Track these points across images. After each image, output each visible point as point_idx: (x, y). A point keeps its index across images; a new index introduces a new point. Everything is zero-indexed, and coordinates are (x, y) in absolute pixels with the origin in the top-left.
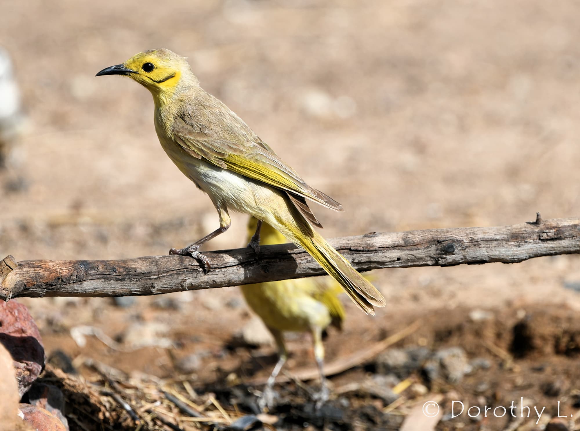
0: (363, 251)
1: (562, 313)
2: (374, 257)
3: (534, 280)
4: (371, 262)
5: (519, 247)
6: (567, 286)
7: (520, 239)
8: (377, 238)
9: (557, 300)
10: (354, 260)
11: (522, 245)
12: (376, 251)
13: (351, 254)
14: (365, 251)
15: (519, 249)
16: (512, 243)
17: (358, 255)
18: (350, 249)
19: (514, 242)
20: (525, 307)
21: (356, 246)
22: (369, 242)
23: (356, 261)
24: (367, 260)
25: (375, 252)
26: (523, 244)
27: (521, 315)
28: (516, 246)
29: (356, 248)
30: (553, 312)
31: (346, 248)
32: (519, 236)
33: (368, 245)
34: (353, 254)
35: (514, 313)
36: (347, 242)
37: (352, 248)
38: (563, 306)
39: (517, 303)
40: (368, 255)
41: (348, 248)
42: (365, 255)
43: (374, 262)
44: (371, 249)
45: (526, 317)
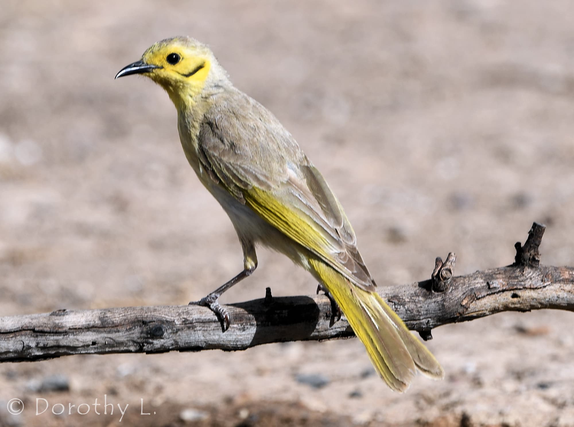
0: (49, 333)
1: (294, 413)
2: (63, 340)
3: (260, 372)
4: (59, 347)
5: (244, 330)
6: (302, 380)
7: (244, 321)
8: (67, 317)
9: (288, 397)
10: (38, 344)
11: (247, 328)
12: (66, 333)
13: (35, 336)
14: (53, 333)
15: (244, 333)
16: (235, 326)
17: (44, 338)
18: (33, 330)
19: (238, 324)
20: (248, 406)
21: (42, 326)
22: (57, 322)
23: (41, 345)
24: (55, 344)
25: (64, 334)
26: (249, 326)
27: (244, 414)
28: (240, 329)
29: (41, 329)
30: (283, 411)
31: (29, 328)
32: (243, 318)
33: (56, 326)
34: (37, 336)
35: (236, 413)
36: (30, 321)
37: (36, 329)
38: (296, 405)
39: (239, 401)
40: (56, 337)
41: (31, 328)
42: (52, 338)
43: (64, 347)
44: (60, 330)
45: (250, 417)
